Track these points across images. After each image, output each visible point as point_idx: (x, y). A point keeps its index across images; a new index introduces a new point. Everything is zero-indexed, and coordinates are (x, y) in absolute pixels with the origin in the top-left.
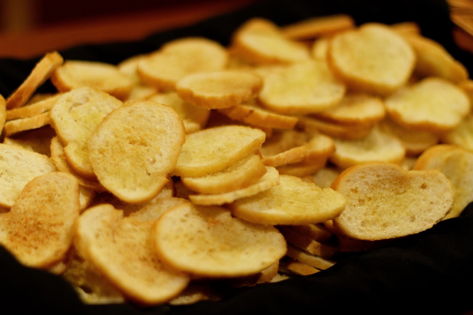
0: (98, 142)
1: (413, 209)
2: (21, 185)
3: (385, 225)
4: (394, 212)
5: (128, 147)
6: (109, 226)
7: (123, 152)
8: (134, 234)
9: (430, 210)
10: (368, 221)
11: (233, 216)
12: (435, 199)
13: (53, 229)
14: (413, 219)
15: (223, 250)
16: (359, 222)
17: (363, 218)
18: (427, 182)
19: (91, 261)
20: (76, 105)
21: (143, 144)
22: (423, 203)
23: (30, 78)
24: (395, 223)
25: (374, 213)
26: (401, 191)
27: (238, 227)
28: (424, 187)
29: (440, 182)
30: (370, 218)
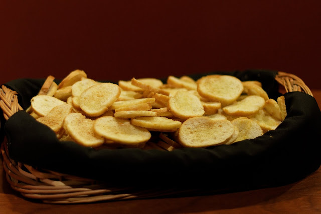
0: (85, 95)
1: (215, 134)
2: (51, 109)
3: (202, 141)
4: (207, 136)
5: (96, 97)
6: (79, 120)
7: (93, 99)
8: (88, 124)
9: (223, 135)
10: (194, 140)
11: (131, 124)
12: (225, 130)
13: (58, 122)
14: (215, 138)
15: (122, 133)
16: (190, 140)
17: (192, 139)
18: (222, 124)
19: (71, 136)
20: (83, 85)
21: (102, 96)
22: (220, 132)
23: (68, 77)
24: (207, 140)
25: (197, 137)
26: (210, 128)
27: (132, 128)
28: (220, 126)
29: (228, 124)
30: (195, 138)
